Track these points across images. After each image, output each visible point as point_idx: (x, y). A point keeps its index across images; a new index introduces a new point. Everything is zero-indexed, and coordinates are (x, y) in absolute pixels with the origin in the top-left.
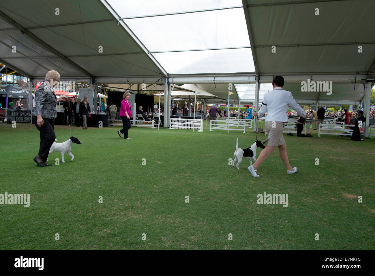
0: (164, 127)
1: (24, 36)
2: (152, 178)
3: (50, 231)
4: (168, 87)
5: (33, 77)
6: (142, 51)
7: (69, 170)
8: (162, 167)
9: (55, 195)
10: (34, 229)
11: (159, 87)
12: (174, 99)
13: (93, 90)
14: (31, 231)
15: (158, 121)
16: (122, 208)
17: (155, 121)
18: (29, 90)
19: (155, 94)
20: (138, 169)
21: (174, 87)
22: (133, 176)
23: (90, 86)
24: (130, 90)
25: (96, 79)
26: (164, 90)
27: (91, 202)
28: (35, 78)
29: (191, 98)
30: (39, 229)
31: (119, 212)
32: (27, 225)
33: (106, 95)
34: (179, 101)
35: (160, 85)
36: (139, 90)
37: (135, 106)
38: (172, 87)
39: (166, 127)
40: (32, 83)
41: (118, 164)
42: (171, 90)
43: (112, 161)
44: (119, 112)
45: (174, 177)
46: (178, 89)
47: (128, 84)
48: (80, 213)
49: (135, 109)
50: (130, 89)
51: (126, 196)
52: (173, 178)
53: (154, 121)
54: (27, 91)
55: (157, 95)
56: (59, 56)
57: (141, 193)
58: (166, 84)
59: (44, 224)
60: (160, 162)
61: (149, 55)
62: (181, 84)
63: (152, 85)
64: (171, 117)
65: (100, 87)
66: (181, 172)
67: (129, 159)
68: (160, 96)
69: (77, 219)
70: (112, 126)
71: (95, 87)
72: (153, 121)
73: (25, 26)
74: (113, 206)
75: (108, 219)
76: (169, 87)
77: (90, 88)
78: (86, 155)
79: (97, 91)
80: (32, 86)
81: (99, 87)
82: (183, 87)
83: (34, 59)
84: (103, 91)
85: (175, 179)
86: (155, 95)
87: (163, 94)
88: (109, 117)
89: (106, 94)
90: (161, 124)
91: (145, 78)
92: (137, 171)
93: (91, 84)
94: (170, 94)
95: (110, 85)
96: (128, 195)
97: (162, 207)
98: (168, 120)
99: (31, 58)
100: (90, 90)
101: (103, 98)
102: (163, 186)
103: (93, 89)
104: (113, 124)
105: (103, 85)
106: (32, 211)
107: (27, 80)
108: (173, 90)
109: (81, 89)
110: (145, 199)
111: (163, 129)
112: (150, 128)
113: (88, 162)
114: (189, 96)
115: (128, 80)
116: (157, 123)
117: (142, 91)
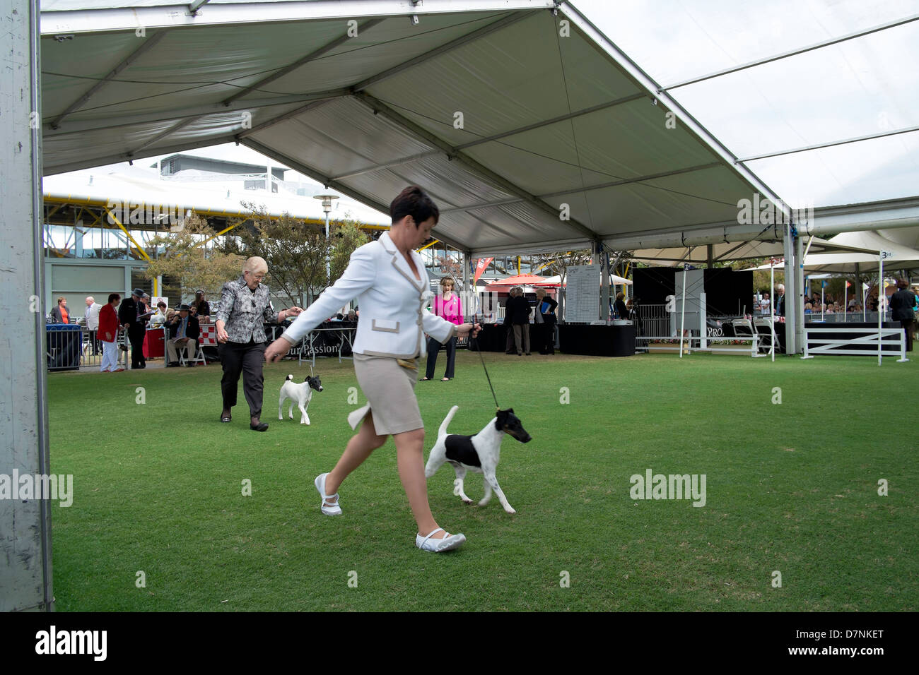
0: (788, 352)
1: (453, 165)
2: (774, 492)
3: (536, 603)
4: (792, 244)
5: (470, 249)
6: (717, 160)
7: (562, 459)
8: (801, 464)
9: (536, 516)
10: (502, 594)
11: (767, 249)
12: (811, 277)
13: (600, 268)
14: (496, 598)
15: (770, 337)
16: (703, 567)
17: (761, 337)
18: (463, 278)
19: (753, 267)
20: (731, 464)
21: (812, 245)
22: (720, 482)
23: (591, 260)
24: (690, 261)
25: (604, 242)
26: (783, 255)
27: (621, 542)
28: (474, 250)
29: (861, 270)
30: (511, 595)
31: (698, 577)
32: (486, 581)
33: (627, 278)
34: (826, 280)
35: (772, 241)
36: (710, 260)
37: (705, 301)
38: (805, 244)
39: (793, 352)
40: (468, 264)
41: (676, 449)
42: (804, 253)
43: (659, 440)
44: (662, 317)
45: (841, 494)
46: (823, 249)
47: (684, 245)
48: (598, 567)
49: (705, 309)
50: (687, 258)
51: (711, 535)
52: (840, 496)
53: (759, 339)
54: (459, 281)
55: (760, 267)
56: (521, 197)
57: (749, 531)
58: (788, 240)
59: (522, 584)
60: (792, 450)
61: (738, 168)
62: (828, 236)
63: (746, 243)
64: (807, 326)
65: (615, 259)
66: (859, 479)
67: (705, 438)
68: (773, 271)
69: (593, 581)
70: (648, 352)
71: (603, 260)
72: (755, 337)
73: (454, 143)
74: (677, 559)
75: (671, 591)
76: (795, 244)
77: (590, 264)
78: (596, 423)
79: (609, 269)
80: (468, 268)
81: (612, 259)
82: (834, 241)
83: (470, 211)
84: (620, 270)
85: (845, 499)
86: (755, 268)
87: (782, 265)
88: (638, 330)
89: (628, 274)
90: (778, 343)
91: (727, 228)
92: (729, 469)
93: (593, 255)
94: (801, 263)
95: (637, 253)
96: (717, 533)
97: (820, 578)
98: (797, 332)
99: (466, 209)
100: (591, 268)
101: (620, 285)
102: (813, 518)
103: (599, 266)
104: (650, 348)
105: (621, 255)
106: (492, 550)
107: (457, 256)
108: (810, 252)
109: (572, 268)
110: (764, 550)
111: (784, 359)
112: (747, 357)
113: (600, 441)
114: (857, 264)
115: (683, 236)
116: (767, 341)
117: (719, 261)
